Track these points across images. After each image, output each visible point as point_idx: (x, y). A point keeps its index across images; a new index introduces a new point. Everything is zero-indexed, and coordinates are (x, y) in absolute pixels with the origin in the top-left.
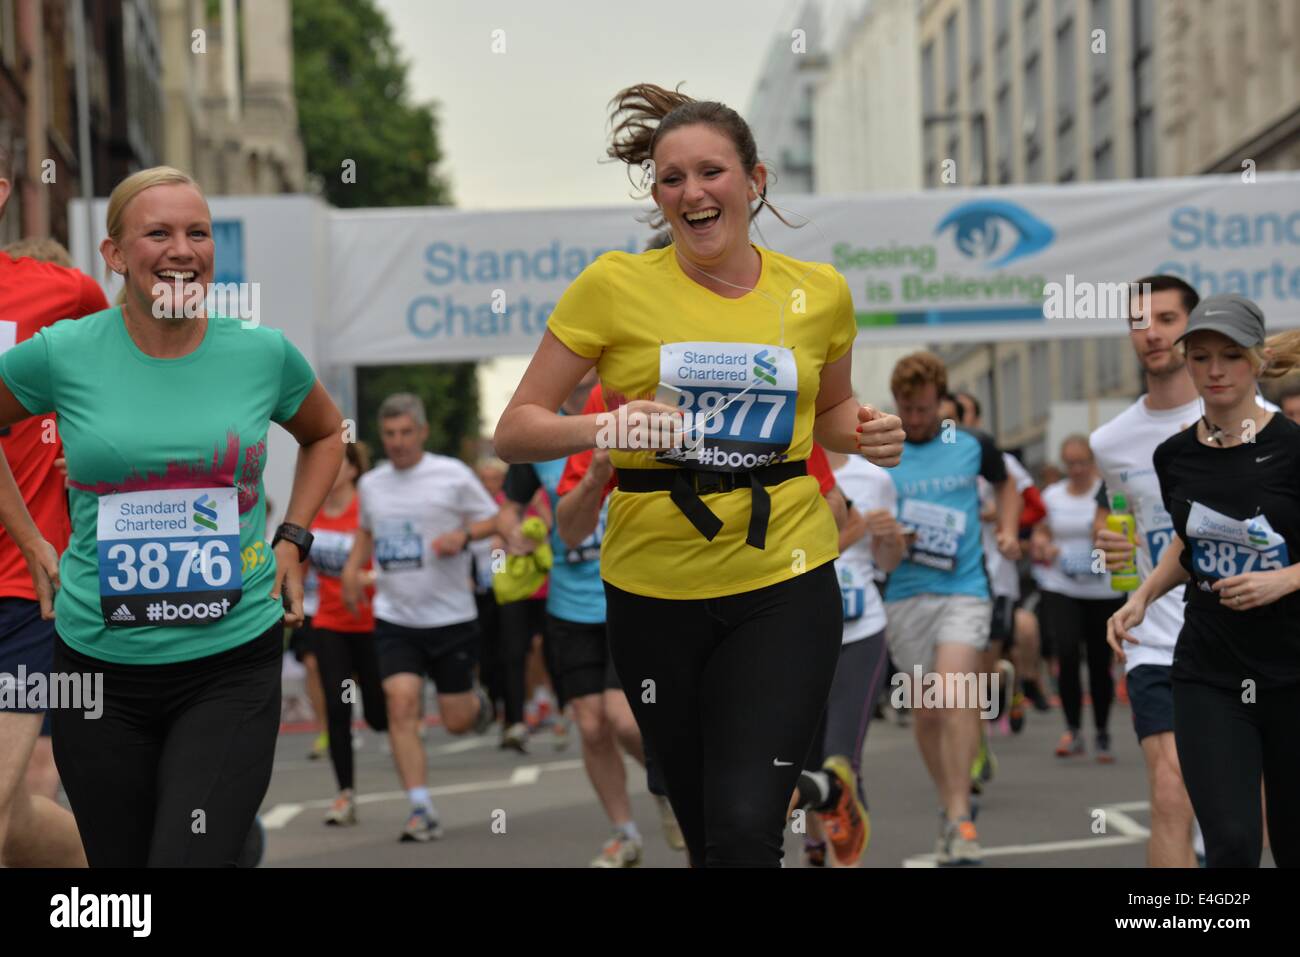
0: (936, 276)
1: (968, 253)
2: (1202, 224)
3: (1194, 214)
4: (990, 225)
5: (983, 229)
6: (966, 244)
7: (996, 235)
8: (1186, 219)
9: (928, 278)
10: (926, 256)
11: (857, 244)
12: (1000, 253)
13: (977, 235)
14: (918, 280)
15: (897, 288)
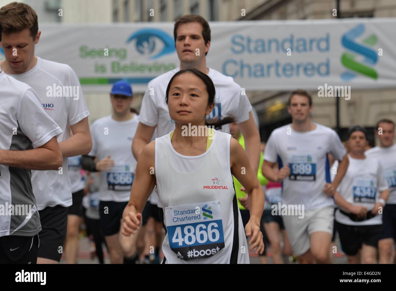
0: (127, 62)
1: (141, 52)
2: (245, 43)
3: (242, 38)
4: (151, 40)
5: (148, 41)
6: (141, 48)
7: (154, 45)
8: (238, 40)
9: (123, 63)
10: (122, 53)
11: (91, 46)
12: (156, 52)
13: (145, 44)
14: (118, 64)
15: (109, 67)
